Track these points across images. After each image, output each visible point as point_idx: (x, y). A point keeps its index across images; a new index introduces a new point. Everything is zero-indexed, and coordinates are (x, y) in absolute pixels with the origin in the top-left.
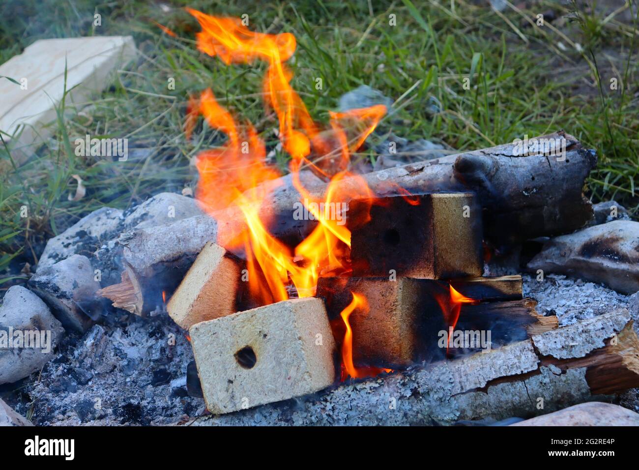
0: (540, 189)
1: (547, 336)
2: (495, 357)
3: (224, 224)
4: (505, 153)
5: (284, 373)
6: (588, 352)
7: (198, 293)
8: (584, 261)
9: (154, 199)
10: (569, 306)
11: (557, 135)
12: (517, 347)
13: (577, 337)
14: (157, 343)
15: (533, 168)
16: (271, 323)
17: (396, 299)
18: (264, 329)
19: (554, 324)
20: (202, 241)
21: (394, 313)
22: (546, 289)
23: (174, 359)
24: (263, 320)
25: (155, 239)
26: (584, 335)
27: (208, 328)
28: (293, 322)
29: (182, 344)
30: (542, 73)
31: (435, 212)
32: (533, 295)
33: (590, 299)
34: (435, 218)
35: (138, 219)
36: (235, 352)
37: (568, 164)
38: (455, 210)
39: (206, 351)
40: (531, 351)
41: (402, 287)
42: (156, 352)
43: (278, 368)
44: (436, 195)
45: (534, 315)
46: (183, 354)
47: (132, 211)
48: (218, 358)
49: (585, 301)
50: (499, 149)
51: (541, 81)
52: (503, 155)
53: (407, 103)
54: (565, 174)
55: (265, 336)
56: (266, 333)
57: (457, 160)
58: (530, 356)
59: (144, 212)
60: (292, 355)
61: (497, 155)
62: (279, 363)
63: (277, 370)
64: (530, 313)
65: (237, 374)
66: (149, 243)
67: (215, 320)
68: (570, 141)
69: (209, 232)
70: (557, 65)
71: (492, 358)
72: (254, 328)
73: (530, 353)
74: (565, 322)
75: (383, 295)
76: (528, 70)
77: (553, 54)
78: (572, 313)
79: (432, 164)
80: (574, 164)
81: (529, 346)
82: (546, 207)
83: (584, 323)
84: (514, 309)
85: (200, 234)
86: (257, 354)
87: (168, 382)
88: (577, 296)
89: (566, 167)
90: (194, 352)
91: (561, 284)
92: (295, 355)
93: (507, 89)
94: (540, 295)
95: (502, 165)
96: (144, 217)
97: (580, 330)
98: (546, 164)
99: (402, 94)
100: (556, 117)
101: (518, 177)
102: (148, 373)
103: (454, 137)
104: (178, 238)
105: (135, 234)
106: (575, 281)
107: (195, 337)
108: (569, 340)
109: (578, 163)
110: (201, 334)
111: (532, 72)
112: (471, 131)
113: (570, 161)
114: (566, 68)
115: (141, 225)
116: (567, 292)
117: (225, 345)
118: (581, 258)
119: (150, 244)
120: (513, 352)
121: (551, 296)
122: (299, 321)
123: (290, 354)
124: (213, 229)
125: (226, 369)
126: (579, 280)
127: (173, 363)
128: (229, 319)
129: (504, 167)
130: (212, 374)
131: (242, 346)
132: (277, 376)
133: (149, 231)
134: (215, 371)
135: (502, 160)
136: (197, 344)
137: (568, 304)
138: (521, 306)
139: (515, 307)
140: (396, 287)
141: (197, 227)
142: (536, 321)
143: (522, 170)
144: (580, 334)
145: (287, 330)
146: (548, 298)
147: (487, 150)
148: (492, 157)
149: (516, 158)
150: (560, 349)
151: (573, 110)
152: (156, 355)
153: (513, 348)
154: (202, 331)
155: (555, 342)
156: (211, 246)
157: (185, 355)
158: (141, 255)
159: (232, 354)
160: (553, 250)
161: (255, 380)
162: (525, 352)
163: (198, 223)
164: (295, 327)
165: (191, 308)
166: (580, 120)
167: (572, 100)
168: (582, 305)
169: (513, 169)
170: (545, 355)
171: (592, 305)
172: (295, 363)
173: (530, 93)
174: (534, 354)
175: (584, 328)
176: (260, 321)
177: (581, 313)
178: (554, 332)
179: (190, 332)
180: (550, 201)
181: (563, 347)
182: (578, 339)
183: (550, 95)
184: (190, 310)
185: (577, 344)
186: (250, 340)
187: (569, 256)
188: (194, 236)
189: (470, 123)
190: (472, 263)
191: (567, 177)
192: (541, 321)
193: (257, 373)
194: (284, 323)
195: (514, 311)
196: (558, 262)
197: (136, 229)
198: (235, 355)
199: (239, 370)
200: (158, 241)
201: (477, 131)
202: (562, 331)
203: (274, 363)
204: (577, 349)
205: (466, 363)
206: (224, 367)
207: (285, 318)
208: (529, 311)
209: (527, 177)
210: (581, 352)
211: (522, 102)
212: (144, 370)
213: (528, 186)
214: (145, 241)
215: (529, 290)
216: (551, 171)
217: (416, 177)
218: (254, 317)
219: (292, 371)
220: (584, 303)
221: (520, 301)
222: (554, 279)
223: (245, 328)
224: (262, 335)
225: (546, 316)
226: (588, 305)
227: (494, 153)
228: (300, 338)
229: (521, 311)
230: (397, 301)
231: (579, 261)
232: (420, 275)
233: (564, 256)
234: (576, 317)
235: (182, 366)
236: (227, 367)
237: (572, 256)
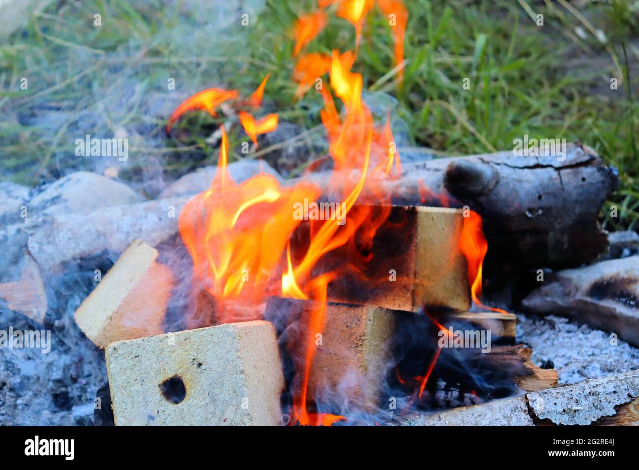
0: (547, 210)
1: (546, 395)
2: (480, 416)
3: (156, 219)
4: (508, 162)
5: (218, 413)
6: (595, 420)
7: (120, 303)
8: (593, 304)
9: (69, 180)
10: (570, 358)
11: (574, 146)
12: (508, 405)
13: (583, 399)
14: (60, 358)
15: (541, 185)
16: (208, 350)
17: (364, 333)
18: (199, 356)
19: (552, 380)
20: (127, 237)
21: (360, 349)
22: (542, 333)
23: (79, 380)
24: (198, 346)
25: (69, 230)
26: (591, 398)
27: (129, 349)
28: (235, 351)
29: (90, 363)
30: (554, 63)
31: (419, 229)
32: (526, 339)
33: (597, 351)
34: (419, 237)
35: (47, 202)
36: (161, 382)
37: (584, 183)
38: (443, 229)
39: (124, 377)
40: (525, 411)
41: (372, 318)
42: (57, 370)
43: (211, 406)
44: (421, 209)
45: (529, 366)
46: (90, 375)
47: (41, 191)
48: (137, 387)
49: (590, 353)
50: (501, 156)
51: (552, 74)
52: (506, 165)
53: (389, 87)
54: (580, 194)
55: (200, 365)
56: (200, 362)
57: (449, 166)
58: (523, 418)
59: (55, 194)
60: (231, 392)
61: (499, 164)
62: (214, 400)
63: (211, 408)
64: (525, 364)
65: (161, 409)
66: (61, 234)
67: (139, 340)
68: (589, 155)
69: (137, 228)
70: (573, 55)
71: (475, 416)
72: (186, 354)
73: (523, 414)
74: (564, 378)
75: (347, 326)
76: (538, 58)
77: (567, 41)
78: (574, 367)
79: (417, 167)
80: (591, 184)
81: (523, 405)
82: (551, 234)
83: (592, 383)
84: (506, 357)
85: (126, 228)
86: (187, 387)
87: (69, 408)
88: (581, 346)
89: (582, 186)
90: (109, 377)
91: (561, 328)
92: (235, 391)
93: (510, 80)
94: (534, 340)
95: (503, 178)
96: (55, 200)
97: (587, 391)
98: (557, 181)
99: (383, 74)
100: (568, 121)
101: (522, 193)
102: (45, 395)
103: (442, 134)
104: (98, 231)
105: (44, 222)
106: (579, 327)
107: (112, 359)
108: (573, 402)
109: (597, 183)
110: (120, 355)
111: (543, 61)
112: (463, 128)
113: (587, 180)
114: (583, 60)
115: (51, 209)
116: (568, 340)
117: (149, 372)
118: (589, 299)
119: (62, 237)
120: (502, 410)
121: (549, 343)
122: (243, 350)
123: (229, 390)
124: (142, 224)
125: (147, 402)
126: (584, 326)
127: (77, 385)
128: (157, 340)
129: (505, 180)
130: (129, 406)
131: (170, 375)
132: (210, 416)
133: (61, 218)
134: (133, 403)
135: (504, 172)
136: (113, 368)
137: (569, 354)
138: (513, 353)
139: (507, 354)
140: (364, 317)
141: (122, 220)
142: (530, 374)
143: (527, 186)
144: (586, 397)
145: (228, 360)
146: (544, 345)
147: (486, 157)
148: (492, 167)
149: (521, 171)
150: (561, 413)
151: (589, 115)
152: (57, 375)
153: (502, 406)
154: (120, 351)
155: (555, 404)
156: (139, 245)
157: (93, 377)
158: (49, 249)
159: (157, 384)
160: (555, 286)
161: (183, 418)
162: (516, 413)
163: (124, 214)
164: (239, 357)
165: (109, 321)
166: (598, 127)
167: (588, 100)
168: (586, 357)
169: (516, 183)
170: (541, 418)
171: (599, 358)
172: (234, 402)
173: (537, 87)
174: (528, 416)
175: (592, 389)
176: (195, 346)
177: (584, 368)
178: (554, 391)
179: (107, 352)
180: (557, 227)
181: (564, 411)
182: (584, 402)
183: (562, 92)
184: (107, 323)
185: (582, 408)
186: (181, 368)
187: (574, 296)
188: (118, 231)
189: (462, 117)
190: (458, 295)
191: (581, 198)
192: (537, 374)
193: (186, 409)
194: (224, 351)
195: (505, 360)
196: (560, 302)
197: (45, 215)
198: (159, 385)
199: (164, 404)
200: (73, 233)
201: (472, 129)
202: (565, 391)
203: (208, 400)
204: (581, 415)
205: (444, 419)
206: (144, 398)
207: (227, 345)
208: (524, 360)
209: (532, 194)
210: (586, 418)
211: (527, 98)
212: (40, 391)
213: (533, 205)
214: (56, 231)
215: (521, 332)
216: (563, 189)
217: (397, 182)
218: (188, 341)
219: (228, 411)
220: (589, 356)
221: (513, 348)
222: (553, 322)
223: (176, 353)
224: (196, 364)
225: (542, 367)
226: (594, 358)
227: (495, 161)
228: (242, 372)
229: (514, 360)
230: (364, 335)
231: (586, 303)
232: (394, 304)
233: (567, 295)
234: (578, 372)
235: (89, 390)
236: (148, 400)
237: (579, 296)
